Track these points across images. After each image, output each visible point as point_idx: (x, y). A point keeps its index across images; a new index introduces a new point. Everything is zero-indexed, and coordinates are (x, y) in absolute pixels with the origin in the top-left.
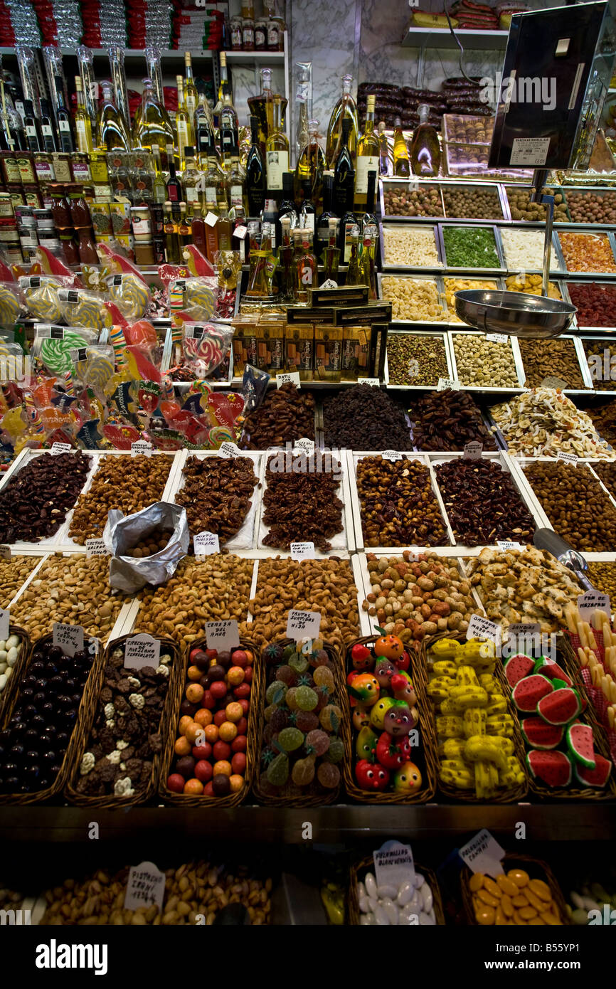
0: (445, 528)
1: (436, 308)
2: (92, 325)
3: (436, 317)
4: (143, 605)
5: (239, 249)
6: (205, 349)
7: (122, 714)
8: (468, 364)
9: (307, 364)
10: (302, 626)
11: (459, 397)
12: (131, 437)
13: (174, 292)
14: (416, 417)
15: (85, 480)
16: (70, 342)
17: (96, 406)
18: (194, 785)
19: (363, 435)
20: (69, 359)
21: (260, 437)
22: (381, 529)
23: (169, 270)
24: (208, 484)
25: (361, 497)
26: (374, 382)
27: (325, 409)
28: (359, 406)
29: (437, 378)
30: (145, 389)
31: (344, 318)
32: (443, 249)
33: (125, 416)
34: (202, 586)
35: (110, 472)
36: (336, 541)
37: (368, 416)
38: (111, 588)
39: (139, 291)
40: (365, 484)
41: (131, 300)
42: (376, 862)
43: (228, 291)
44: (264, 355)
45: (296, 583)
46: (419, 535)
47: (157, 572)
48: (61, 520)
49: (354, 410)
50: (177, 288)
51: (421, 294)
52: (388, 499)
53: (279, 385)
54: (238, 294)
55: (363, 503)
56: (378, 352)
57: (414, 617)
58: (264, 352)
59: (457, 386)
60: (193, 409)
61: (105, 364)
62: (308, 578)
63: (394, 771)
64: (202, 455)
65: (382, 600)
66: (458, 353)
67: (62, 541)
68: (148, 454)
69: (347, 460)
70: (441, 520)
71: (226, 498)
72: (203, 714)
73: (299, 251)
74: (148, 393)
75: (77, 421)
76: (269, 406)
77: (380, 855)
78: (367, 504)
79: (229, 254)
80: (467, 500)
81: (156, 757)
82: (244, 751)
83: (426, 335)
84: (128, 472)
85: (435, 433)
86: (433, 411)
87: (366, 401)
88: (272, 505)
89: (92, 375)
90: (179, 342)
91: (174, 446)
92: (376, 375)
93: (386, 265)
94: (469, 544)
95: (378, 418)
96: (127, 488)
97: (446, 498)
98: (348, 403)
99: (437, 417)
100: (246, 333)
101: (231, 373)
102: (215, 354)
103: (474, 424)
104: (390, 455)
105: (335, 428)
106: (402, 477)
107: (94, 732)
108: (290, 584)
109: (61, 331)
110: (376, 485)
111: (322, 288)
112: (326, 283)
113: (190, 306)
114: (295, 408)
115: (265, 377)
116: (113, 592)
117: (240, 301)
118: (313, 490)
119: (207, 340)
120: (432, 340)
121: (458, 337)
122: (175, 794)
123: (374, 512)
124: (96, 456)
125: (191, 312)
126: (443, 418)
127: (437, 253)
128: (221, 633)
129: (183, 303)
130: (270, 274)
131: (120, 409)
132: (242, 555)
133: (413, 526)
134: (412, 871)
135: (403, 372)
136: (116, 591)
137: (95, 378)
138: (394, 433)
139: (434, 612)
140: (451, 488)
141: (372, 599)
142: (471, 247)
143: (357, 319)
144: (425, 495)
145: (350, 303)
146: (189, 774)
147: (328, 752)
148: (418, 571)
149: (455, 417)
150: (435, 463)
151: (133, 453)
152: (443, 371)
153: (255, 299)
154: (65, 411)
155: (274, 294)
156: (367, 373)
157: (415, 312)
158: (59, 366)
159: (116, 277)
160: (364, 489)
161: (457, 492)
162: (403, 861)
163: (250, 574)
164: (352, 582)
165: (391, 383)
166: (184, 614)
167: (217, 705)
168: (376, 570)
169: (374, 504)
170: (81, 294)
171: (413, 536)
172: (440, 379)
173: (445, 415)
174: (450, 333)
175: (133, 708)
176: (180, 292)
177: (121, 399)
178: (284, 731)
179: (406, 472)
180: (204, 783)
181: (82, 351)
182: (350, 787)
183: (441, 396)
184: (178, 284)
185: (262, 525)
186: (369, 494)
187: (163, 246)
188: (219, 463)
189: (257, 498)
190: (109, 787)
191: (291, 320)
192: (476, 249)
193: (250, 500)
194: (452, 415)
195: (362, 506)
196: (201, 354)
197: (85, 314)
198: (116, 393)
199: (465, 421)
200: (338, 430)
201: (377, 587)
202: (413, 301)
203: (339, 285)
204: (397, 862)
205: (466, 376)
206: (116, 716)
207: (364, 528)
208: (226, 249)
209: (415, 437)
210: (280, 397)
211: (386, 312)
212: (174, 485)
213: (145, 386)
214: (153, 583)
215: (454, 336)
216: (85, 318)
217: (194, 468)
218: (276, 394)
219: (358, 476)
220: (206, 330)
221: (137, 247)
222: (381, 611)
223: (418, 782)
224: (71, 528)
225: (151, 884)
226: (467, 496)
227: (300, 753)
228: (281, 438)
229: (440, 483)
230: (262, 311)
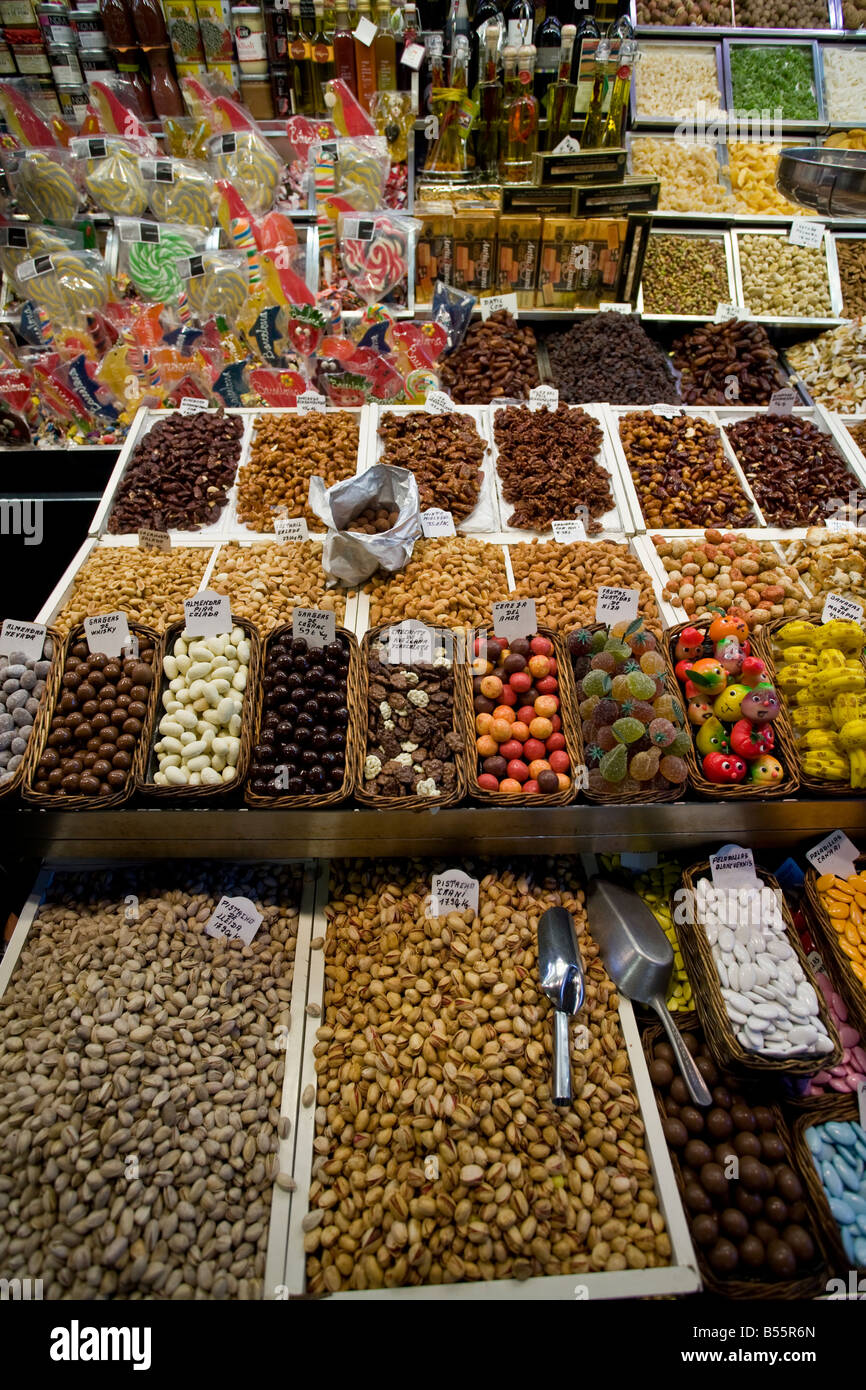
0: (750, 504)
1: (716, 191)
2: (196, 222)
3: (715, 207)
4: (374, 599)
5: (409, 87)
6: (376, 255)
7: (402, 713)
8: (760, 281)
9: (528, 280)
10: (615, 607)
11: (750, 330)
12: (293, 388)
13: (322, 164)
14: (681, 362)
15: (239, 449)
16: (169, 247)
17: (231, 345)
18: (510, 785)
19: (618, 385)
20: (171, 276)
21: (467, 389)
22: (664, 506)
23: (305, 129)
24: (421, 448)
25: (633, 465)
26: (625, 309)
27: (550, 351)
28: (609, 343)
29: (715, 303)
30: (299, 318)
31: (589, 203)
32: (729, 87)
33: (269, 360)
34: (455, 570)
35: (277, 435)
36: (607, 520)
37: (623, 357)
38: (326, 580)
39: (265, 162)
40: (636, 449)
41: (252, 178)
42: (713, 866)
43: (393, 165)
44: (465, 266)
45: (573, 568)
46: (716, 514)
47: (394, 552)
48: (223, 502)
49: (601, 350)
50: (326, 156)
51: (693, 167)
52: (668, 468)
53: (485, 316)
54: (410, 170)
55: (636, 473)
56: (633, 261)
57: (737, 604)
58: (464, 262)
59: (745, 315)
60: (375, 347)
61: (234, 281)
62: (589, 561)
63: (751, 761)
64: (401, 411)
65: (687, 588)
66: (746, 264)
67: (228, 528)
68: (322, 409)
69: (607, 416)
70: (743, 496)
71: (448, 466)
72: (504, 711)
73: (512, 90)
74: (303, 325)
75: (207, 369)
76: (476, 346)
77: (718, 859)
78: (641, 475)
79: (394, 97)
80: (777, 470)
81: (458, 757)
82: (564, 749)
83: (698, 236)
84: (304, 435)
85: (712, 385)
86: (710, 352)
87: (619, 336)
88: (512, 476)
89: (215, 299)
90: (329, 248)
91: (356, 399)
92: (627, 298)
93: (639, 116)
94: (784, 525)
95: (636, 361)
96: (309, 456)
97: (745, 465)
98: (591, 340)
99: (716, 361)
100: (437, 231)
101: (411, 298)
102: (393, 265)
103: (769, 372)
104: (661, 410)
105: (573, 376)
106: (684, 439)
107: (372, 735)
108: (566, 570)
109: (155, 229)
110: (650, 450)
111: (556, 152)
112: (563, 143)
113: (345, 187)
114: (516, 347)
115: (467, 301)
116: (329, 585)
117: (415, 181)
118: (566, 456)
119: (380, 241)
120: (707, 244)
121: (747, 238)
122: (492, 793)
123: (653, 484)
124: (249, 416)
125: (348, 197)
126: (726, 362)
127: (719, 94)
128: (513, 616)
129: (334, 183)
130: (464, 132)
131: (263, 350)
132: (486, 540)
133: (705, 503)
134: (753, 875)
135: (665, 294)
136: (334, 582)
137: (218, 304)
138: (657, 383)
139: (762, 599)
140: (752, 454)
141: (673, 588)
142: (774, 83)
143: (608, 206)
144: (718, 462)
145: (599, 177)
146: (502, 775)
147: (674, 744)
148: (732, 552)
149: (742, 360)
150: (726, 422)
151: (300, 411)
152: (723, 292)
153: (440, 177)
154: (186, 353)
155: (469, 168)
156: (614, 294)
157: (684, 198)
158: (157, 287)
159: (225, 137)
160: (634, 454)
161: (762, 459)
162: (743, 864)
163: (500, 560)
164: (640, 569)
165: (647, 311)
166: (445, 602)
167: (520, 701)
168: (670, 554)
169: (650, 474)
170: (177, 166)
171: (709, 516)
172: (720, 305)
173: (728, 358)
174: (735, 232)
175: (415, 707)
176: (331, 162)
177: (265, 335)
178: (618, 722)
179: (691, 433)
180: (522, 782)
181: (195, 261)
182: (699, 782)
183: (722, 330)
184: (325, 148)
185: (502, 502)
186: (642, 461)
187: (288, 83)
188: (429, 420)
189: (489, 466)
190: (410, 789)
191: (507, 208)
192: (783, 87)
193: (481, 469)
194: (739, 358)
195: (634, 478)
196: (372, 265)
197: (185, 202)
198: (258, 325)
199: (757, 366)
200: (577, 380)
201: (676, 574)
202: (681, 180)
203: (582, 147)
204: (736, 866)
205: (757, 301)
206: (394, 717)
207: (642, 505)
208: (388, 88)
209: (684, 391)
210: (489, 332)
211: (650, 193)
212: (370, 451)
213: (299, 313)
214: (390, 567)
215: (740, 237)
216: (185, 208)
217: (394, 430)
218: (483, 327)
219: (623, 440)
220: (379, 226)
221: (245, 86)
222: (689, 601)
223: (780, 774)
224: (239, 512)
225: (462, 891)
226: (776, 464)
227: (643, 744)
228: (501, 390)
229: (736, 448)
230: (452, 197)
